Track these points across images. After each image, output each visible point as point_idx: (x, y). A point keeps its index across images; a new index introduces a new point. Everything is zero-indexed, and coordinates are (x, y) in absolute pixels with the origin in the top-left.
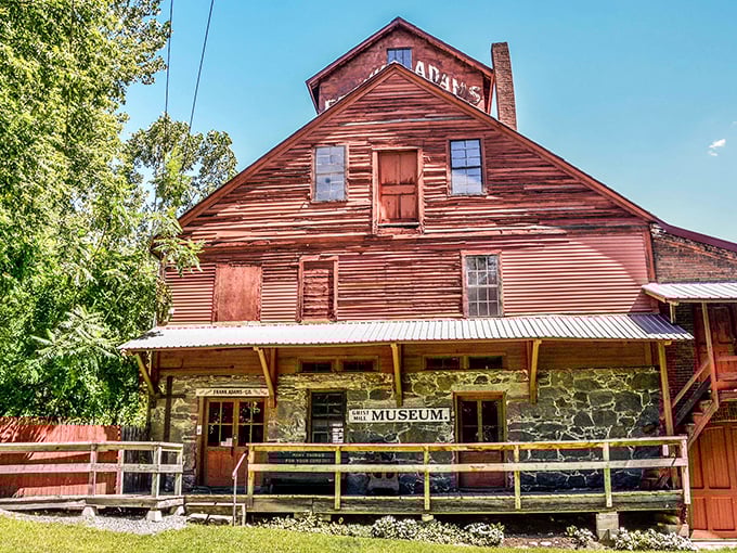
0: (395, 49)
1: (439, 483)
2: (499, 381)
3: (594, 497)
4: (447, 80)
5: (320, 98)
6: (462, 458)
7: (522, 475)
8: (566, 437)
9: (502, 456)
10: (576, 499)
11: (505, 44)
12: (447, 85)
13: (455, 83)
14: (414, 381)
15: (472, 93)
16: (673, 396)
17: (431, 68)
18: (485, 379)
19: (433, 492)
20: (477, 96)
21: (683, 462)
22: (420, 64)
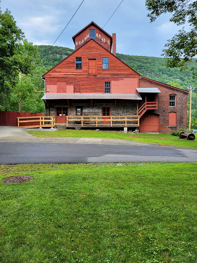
0: (91, 29)
1: (99, 122)
2: (110, 105)
3: (124, 124)
4: (103, 39)
5: (75, 41)
6: (103, 118)
7: (112, 121)
8: (121, 115)
9: (110, 118)
10: (121, 125)
11: (115, 34)
12: (103, 40)
13: (104, 39)
14: (95, 105)
15: (108, 42)
16: (139, 109)
17: (99, 35)
18: (107, 105)
19: (98, 124)
20: (109, 43)
21: (138, 120)
22: (97, 34)
